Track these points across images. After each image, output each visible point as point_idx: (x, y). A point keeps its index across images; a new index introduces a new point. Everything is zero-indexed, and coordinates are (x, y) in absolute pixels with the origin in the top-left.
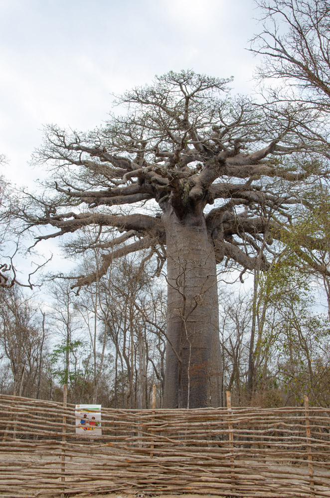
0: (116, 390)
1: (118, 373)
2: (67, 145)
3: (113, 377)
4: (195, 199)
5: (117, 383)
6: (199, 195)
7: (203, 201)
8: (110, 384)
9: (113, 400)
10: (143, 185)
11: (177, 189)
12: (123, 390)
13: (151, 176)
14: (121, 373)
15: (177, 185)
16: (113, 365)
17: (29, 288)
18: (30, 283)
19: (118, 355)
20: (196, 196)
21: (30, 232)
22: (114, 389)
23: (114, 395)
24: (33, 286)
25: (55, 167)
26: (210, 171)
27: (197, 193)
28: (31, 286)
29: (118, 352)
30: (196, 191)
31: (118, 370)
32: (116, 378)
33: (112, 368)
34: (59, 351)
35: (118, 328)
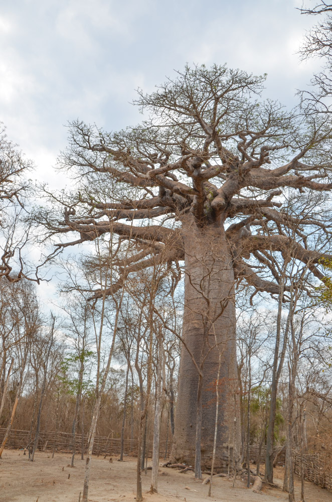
0: (126, 402)
1: (128, 388)
2: (92, 146)
3: (124, 390)
4: (218, 209)
5: (126, 396)
6: (222, 204)
7: (225, 212)
8: (121, 397)
9: (123, 411)
10: (164, 197)
11: (201, 194)
12: (132, 403)
13: (174, 186)
14: (132, 388)
15: (201, 189)
16: (124, 379)
17: (36, 282)
18: (37, 277)
19: (130, 370)
20: (219, 205)
21: (52, 241)
22: (123, 402)
23: (123, 406)
24: (40, 280)
25: (79, 175)
26: (233, 181)
27: (220, 203)
28: (38, 281)
29: (129, 366)
30: (219, 200)
31: (128, 385)
32: (126, 391)
33: (122, 383)
34: (71, 359)
35: (130, 341)
